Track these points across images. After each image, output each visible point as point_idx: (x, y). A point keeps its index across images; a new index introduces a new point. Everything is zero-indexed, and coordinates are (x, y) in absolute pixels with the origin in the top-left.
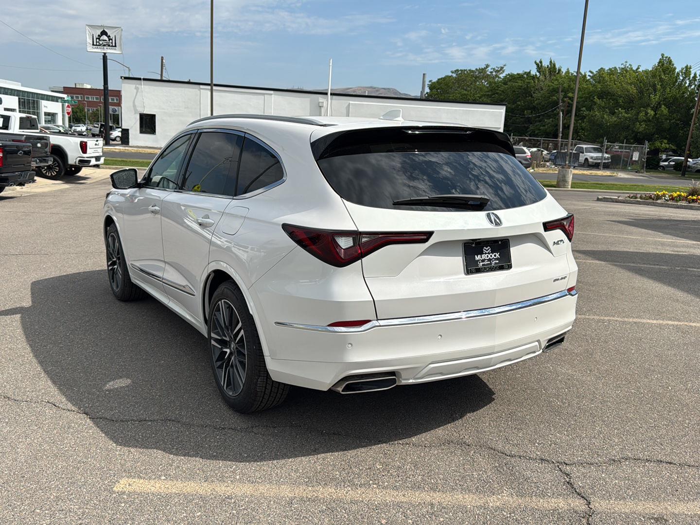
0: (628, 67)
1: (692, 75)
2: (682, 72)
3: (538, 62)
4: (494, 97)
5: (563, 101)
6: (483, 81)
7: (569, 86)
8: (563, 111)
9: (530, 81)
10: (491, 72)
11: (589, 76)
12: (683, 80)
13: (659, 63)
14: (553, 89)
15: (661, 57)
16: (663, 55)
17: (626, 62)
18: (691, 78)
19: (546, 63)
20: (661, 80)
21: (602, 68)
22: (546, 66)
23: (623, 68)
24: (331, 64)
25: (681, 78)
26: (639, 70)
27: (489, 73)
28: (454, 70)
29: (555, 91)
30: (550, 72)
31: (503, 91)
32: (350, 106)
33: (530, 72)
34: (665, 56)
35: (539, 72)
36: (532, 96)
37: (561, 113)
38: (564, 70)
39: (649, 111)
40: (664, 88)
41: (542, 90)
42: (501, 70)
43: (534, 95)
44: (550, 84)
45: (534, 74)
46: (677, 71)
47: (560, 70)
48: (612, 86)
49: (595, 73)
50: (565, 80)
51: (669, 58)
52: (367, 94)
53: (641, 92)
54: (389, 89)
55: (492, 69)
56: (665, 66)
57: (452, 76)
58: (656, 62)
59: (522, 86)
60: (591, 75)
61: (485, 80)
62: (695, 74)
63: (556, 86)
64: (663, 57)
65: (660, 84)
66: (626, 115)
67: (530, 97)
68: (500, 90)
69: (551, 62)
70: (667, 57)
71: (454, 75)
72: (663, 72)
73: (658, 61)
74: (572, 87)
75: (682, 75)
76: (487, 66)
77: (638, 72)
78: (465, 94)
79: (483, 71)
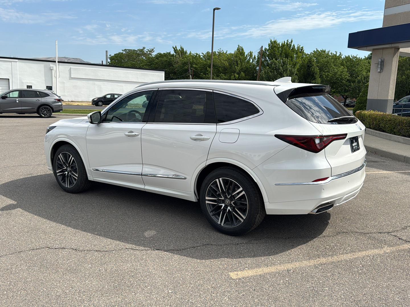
0: (221, 51)
1: (253, 56)
2: (248, 55)
3: (174, 47)
4: (152, 66)
5: (191, 70)
6: (143, 57)
7: (193, 61)
8: (191, 75)
9: (171, 58)
10: (147, 52)
11: (202, 56)
12: (249, 59)
13: (237, 50)
14: (185, 62)
15: (238, 47)
16: (239, 46)
17: (220, 49)
18: (253, 58)
19: (179, 48)
20: (240, 59)
21: (208, 52)
22: (179, 50)
23: (219, 52)
24: (57, 44)
25: (249, 58)
26: (227, 53)
27: (146, 52)
28: (123, 49)
29: (185, 64)
30: (181, 53)
31: (157, 63)
32: (71, 69)
33: (170, 53)
34: (240, 46)
35: (176, 53)
36: (173, 66)
37: (191, 76)
38: (188, 52)
39: (236, 75)
40: (241, 63)
41: (178, 63)
42: (152, 50)
43: (174, 65)
44: (183, 60)
45: (173, 54)
46: (246, 54)
47: (186, 52)
48: (216, 62)
49: (205, 54)
50: (190, 58)
51: (242, 47)
52: (66, 61)
53: (230, 65)
54: (77, 59)
55: (147, 50)
56: (240, 51)
57: (123, 53)
58: (236, 49)
59: (167, 60)
60: (203, 55)
61: (143, 56)
62: (255, 56)
63: (186, 61)
64: (239, 47)
65: (239, 61)
66: (225, 77)
67: (172, 67)
68: (155, 62)
69: (181, 47)
70: (241, 47)
71: (124, 52)
72: (240, 54)
73: (237, 49)
74: (194, 62)
75: (249, 56)
76: (144, 48)
77: (226, 54)
78: (134, 64)
79: (142, 50)
